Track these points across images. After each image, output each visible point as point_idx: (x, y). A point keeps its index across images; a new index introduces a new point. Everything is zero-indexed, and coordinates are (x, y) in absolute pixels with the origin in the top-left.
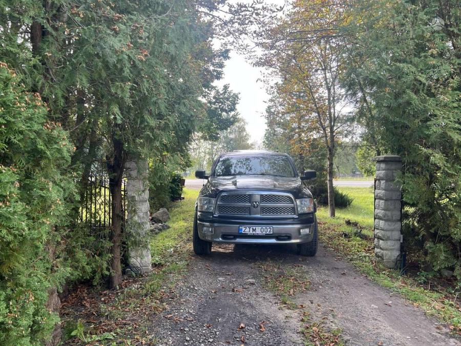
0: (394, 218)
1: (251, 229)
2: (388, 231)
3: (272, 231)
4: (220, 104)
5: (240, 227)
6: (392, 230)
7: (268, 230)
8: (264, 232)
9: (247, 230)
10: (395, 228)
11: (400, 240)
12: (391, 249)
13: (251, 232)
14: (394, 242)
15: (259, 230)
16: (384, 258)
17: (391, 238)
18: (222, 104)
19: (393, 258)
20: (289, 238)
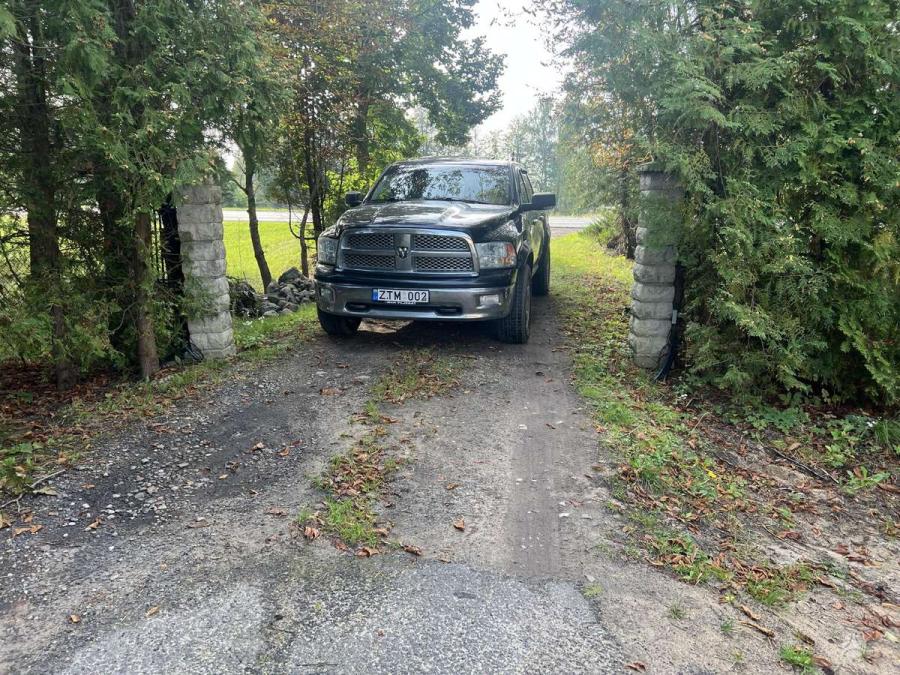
0: (662, 280)
1: (392, 295)
2: (650, 302)
3: (427, 297)
4: (470, 76)
5: (375, 291)
6: (656, 302)
7: (422, 296)
8: (414, 301)
9: (386, 295)
10: (661, 298)
11: (671, 320)
12: (652, 336)
13: (393, 299)
14: (658, 322)
15: (406, 297)
16: (638, 351)
17: (652, 314)
18: (474, 75)
19: (655, 351)
20: (460, 311)
